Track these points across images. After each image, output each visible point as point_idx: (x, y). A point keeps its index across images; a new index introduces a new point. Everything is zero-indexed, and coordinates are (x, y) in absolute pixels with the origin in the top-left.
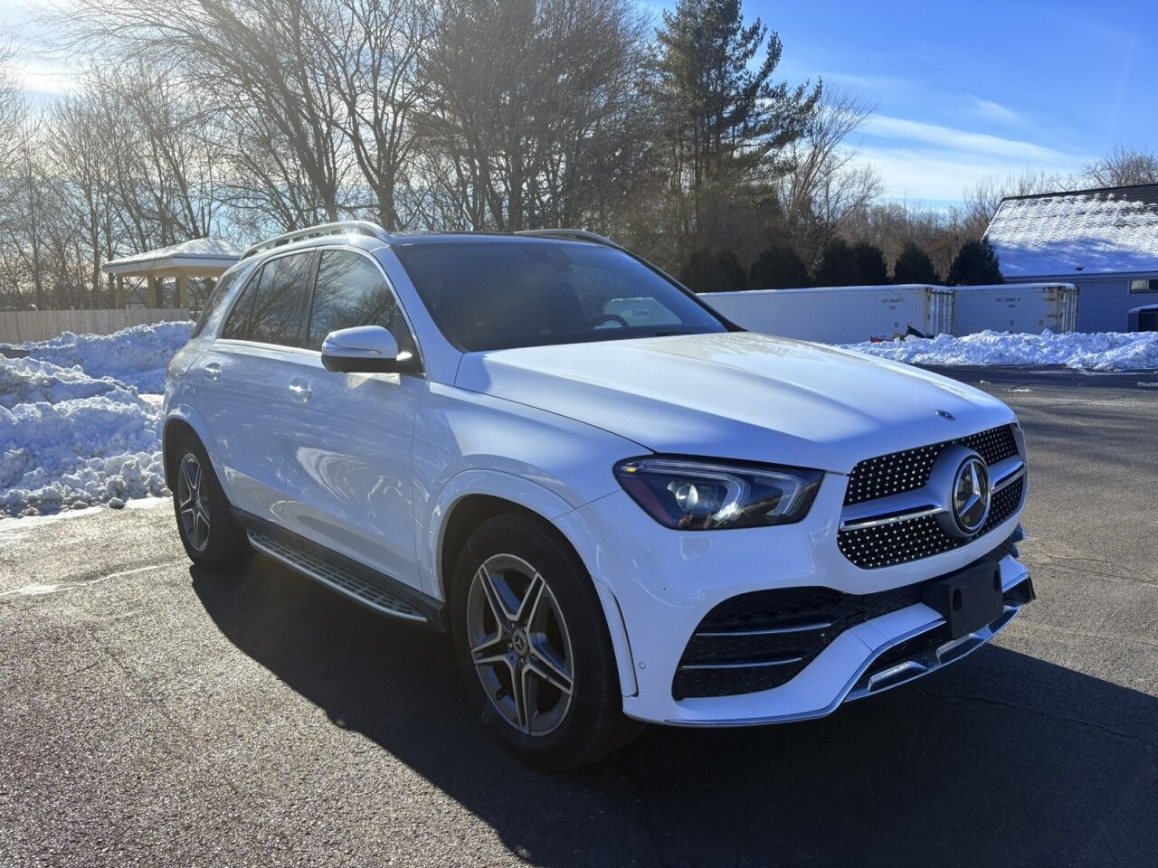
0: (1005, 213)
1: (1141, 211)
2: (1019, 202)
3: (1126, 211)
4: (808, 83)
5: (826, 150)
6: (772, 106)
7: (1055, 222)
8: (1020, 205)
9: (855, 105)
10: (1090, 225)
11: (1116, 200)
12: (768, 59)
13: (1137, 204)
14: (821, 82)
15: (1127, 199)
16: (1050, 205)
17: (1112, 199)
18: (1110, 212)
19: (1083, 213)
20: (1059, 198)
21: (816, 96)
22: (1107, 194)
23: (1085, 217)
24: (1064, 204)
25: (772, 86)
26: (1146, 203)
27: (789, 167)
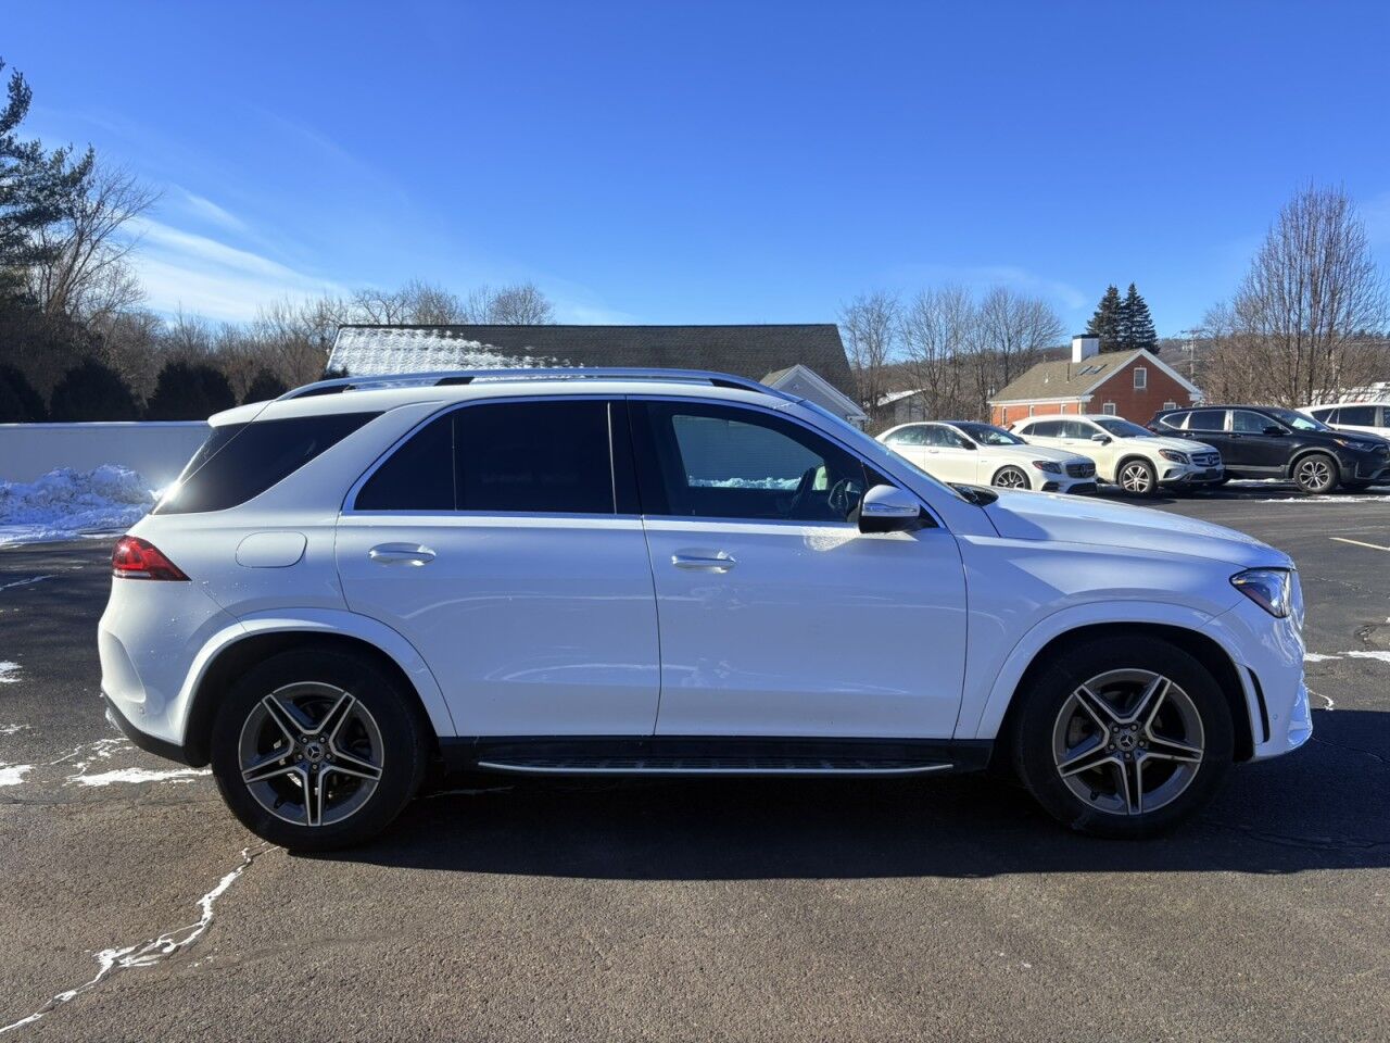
0: (346, 342)
1: (480, 351)
2: (358, 331)
3: (466, 350)
4: (71, 149)
5: (94, 238)
6: (17, 169)
7: (401, 355)
8: (360, 334)
9: (134, 189)
10: (436, 362)
11: (454, 337)
12: (12, 106)
13: (475, 344)
14: (91, 151)
15: (465, 338)
16: (391, 337)
17: (450, 337)
18: (451, 350)
19: (426, 349)
20: (399, 331)
21: (86, 167)
22: (444, 331)
23: (428, 353)
24: (405, 338)
25: (16, 142)
26: (483, 343)
27: (46, 255)
